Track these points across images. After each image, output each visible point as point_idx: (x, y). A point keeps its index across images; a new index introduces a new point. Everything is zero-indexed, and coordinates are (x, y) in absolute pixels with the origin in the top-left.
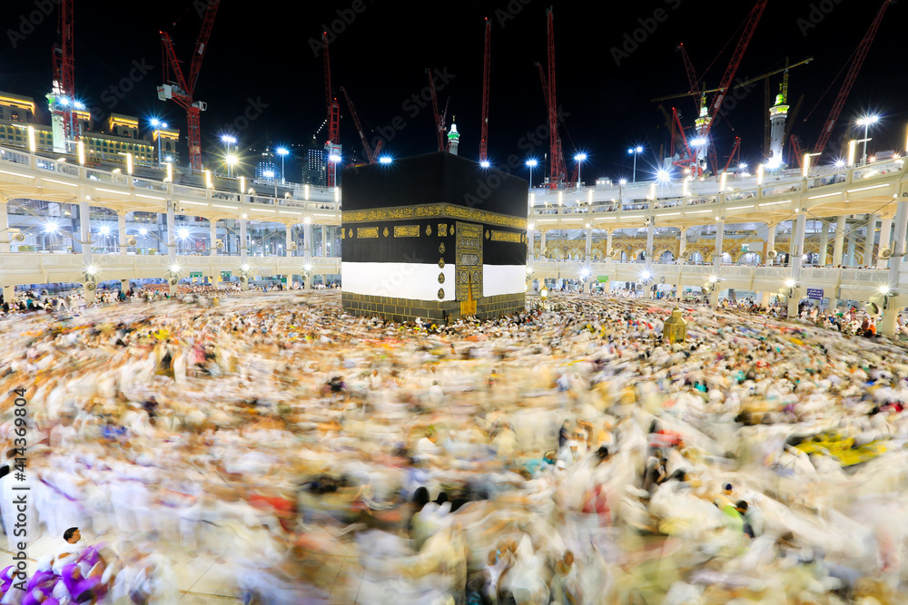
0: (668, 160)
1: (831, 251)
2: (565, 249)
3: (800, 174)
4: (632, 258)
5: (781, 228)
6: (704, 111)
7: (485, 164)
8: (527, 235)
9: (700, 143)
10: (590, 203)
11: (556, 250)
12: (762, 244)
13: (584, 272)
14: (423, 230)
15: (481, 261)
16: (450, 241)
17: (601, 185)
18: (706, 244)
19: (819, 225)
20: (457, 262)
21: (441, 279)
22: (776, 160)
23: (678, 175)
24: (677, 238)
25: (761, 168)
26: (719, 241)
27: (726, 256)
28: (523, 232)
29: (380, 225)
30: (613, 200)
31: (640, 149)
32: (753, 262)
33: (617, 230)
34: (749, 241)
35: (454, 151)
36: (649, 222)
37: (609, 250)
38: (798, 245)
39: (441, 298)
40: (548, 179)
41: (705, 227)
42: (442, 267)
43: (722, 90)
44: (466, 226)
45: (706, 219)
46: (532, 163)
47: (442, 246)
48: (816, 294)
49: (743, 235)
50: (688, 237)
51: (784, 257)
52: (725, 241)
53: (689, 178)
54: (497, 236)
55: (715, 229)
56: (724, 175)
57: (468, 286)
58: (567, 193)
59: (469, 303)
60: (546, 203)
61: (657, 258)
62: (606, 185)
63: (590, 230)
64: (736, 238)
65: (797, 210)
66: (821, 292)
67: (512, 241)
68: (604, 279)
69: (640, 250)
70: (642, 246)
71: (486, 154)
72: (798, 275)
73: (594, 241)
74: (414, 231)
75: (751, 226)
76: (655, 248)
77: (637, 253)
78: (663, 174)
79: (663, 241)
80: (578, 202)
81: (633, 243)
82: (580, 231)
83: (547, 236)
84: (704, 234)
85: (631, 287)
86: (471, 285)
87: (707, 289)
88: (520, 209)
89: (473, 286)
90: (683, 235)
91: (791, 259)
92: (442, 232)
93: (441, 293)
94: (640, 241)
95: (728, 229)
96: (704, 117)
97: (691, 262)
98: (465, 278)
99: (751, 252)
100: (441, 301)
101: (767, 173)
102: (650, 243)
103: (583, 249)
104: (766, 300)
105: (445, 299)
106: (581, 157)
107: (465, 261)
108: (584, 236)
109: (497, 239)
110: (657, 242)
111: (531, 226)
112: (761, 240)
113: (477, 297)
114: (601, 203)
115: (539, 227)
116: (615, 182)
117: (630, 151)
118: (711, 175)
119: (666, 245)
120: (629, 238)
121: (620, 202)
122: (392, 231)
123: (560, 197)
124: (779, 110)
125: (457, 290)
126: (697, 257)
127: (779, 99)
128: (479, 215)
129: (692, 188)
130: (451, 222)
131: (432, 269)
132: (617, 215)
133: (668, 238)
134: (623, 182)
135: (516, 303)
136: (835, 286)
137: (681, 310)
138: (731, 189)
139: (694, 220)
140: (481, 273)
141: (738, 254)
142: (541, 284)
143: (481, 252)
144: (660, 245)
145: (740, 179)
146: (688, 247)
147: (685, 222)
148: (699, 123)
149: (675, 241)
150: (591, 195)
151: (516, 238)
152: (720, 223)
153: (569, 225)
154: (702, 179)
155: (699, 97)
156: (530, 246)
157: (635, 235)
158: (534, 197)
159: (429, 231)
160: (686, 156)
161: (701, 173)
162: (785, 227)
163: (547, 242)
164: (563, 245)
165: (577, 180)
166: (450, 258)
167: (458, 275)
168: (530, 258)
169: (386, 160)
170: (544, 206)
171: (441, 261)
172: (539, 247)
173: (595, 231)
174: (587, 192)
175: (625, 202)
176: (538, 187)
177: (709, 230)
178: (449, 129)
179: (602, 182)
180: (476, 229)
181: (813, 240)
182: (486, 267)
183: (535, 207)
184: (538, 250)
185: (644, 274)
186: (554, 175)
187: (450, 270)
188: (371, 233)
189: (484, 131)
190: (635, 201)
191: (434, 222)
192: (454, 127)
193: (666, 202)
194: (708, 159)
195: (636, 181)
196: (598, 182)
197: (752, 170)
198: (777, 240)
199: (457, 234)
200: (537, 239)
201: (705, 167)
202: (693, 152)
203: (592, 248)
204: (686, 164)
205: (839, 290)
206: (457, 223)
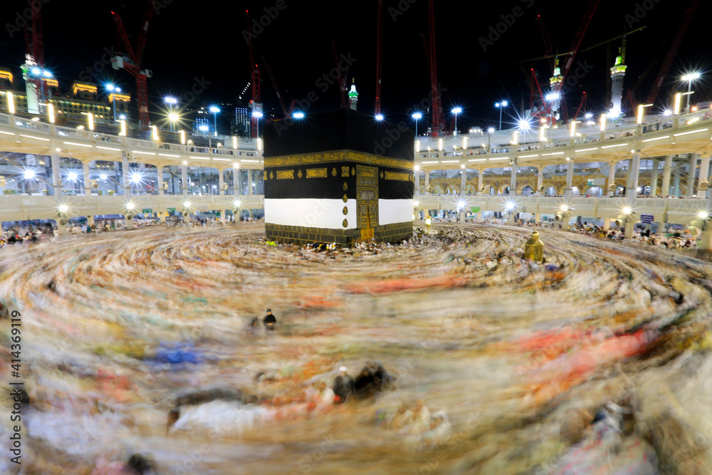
0: (528, 112)
1: (660, 184)
2: (445, 186)
3: (634, 122)
4: (499, 192)
5: (620, 166)
6: (557, 71)
7: (379, 117)
8: (414, 175)
9: (553, 97)
10: (465, 148)
11: (438, 187)
12: (604, 180)
13: (461, 204)
14: (329, 172)
15: (377, 196)
16: (352, 180)
17: (474, 134)
18: (559, 180)
19: (651, 163)
20: (358, 197)
21: (345, 211)
22: (615, 110)
23: (537, 125)
24: (535, 175)
25: (603, 117)
26: (569, 178)
27: (575, 189)
28: (410, 172)
29: (295, 168)
30: (484, 145)
31: (505, 103)
32: (597, 194)
33: (487, 170)
34: (594, 177)
35: (353, 107)
36: (513, 163)
37: (481, 186)
38: (634, 179)
39: (345, 227)
40: (430, 129)
41: (558, 166)
42: (345, 202)
43: (572, 53)
44: (364, 168)
45: (559, 159)
46: (417, 116)
47: (345, 185)
48: (648, 219)
49: (589, 172)
50: (544, 175)
51: (622, 189)
52: (574, 177)
53: (545, 127)
54: (390, 176)
55: (566, 167)
56: (573, 124)
57: (366, 217)
58: (446, 140)
59: (368, 231)
60: (429, 149)
61: (519, 192)
62: (478, 133)
63: (464, 170)
64: (584, 173)
65: (633, 151)
66: (652, 217)
67: (402, 179)
68: (476, 210)
69: (506, 186)
70: (507, 182)
71: (380, 109)
72: (633, 204)
73: (468, 179)
74: (322, 173)
75: (595, 165)
76: (517, 184)
77: (503, 188)
78: (524, 123)
79: (524, 178)
80: (455, 147)
81: (499, 180)
82: (456, 171)
83: (430, 175)
84: (557, 172)
85: (498, 215)
86: (369, 215)
87: (560, 216)
88: (409, 156)
89: (371, 217)
90: (540, 173)
91: (628, 191)
92: (345, 174)
93: (345, 223)
94: (505, 178)
95: (576, 167)
96: (558, 76)
97: (547, 195)
98: (364, 210)
99: (595, 186)
100: (345, 229)
101: (609, 121)
102: (513, 179)
103: (459, 185)
104: (607, 224)
105: (349, 227)
106: (457, 111)
107: (364, 196)
108: (461, 175)
109: (389, 178)
110: (520, 179)
111: (417, 168)
112: (603, 176)
113: (374, 226)
114: (474, 148)
115: (424, 168)
116: (485, 131)
117: (497, 105)
118: (563, 124)
119: (527, 181)
120: (496, 176)
121: (489, 147)
122: (304, 173)
123: (441, 143)
124: (618, 69)
125: (358, 220)
126: (552, 190)
127: (618, 60)
128: (375, 159)
129: (548, 133)
130: (352, 165)
131: (339, 203)
132: (486, 157)
133: (528, 175)
134: (491, 130)
135: (405, 230)
136: (663, 213)
137: (538, 234)
138: (579, 135)
139: (549, 160)
140: (377, 206)
141: (585, 188)
142: (426, 214)
143: (377, 189)
144: (521, 182)
145: (586, 127)
146: (545, 182)
147: (541, 162)
148: (553, 81)
149: (534, 178)
150: (465, 141)
151: (405, 177)
152: (570, 163)
153: (448, 166)
154: (556, 127)
155: (553, 60)
156: (417, 183)
157: (501, 174)
158: (419, 145)
159: (334, 172)
160: (542, 109)
161: (554, 122)
162: (623, 164)
163: (430, 180)
164: (443, 182)
165: (454, 130)
166: (352, 195)
167: (359, 208)
168: (417, 193)
169: (299, 115)
170: (427, 151)
171: (345, 197)
172: (424, 184)
173: (468, 170)
174: (461, 139)
175: (493, 146)
176: (422, 135)
177: (561, 168)
178: (350, 89)
179: (474, 131)
180: (373, 171)
181: (645, 177)
182: (382, 202)
183: (421, 152)
184: (423, 186)
185: (510, 205)
186: (436, 126)
187: (352, 203)
188: (288, 175)
189: (378, 91)
190: (502, 146)
191: (338, 165)
192: (353, 88)
193: (528, 146)
194: (560, 110)
195: (502, 129)
196: (471, 131)
197: (596, 118)
198: (616, 176)
199: (358, 176)
200: (422, 178)
201: (558, 117)
202: (549, 106)
203: (467, 184)
204: (543, 115)
205: (666, 215)
206: (357, 166)
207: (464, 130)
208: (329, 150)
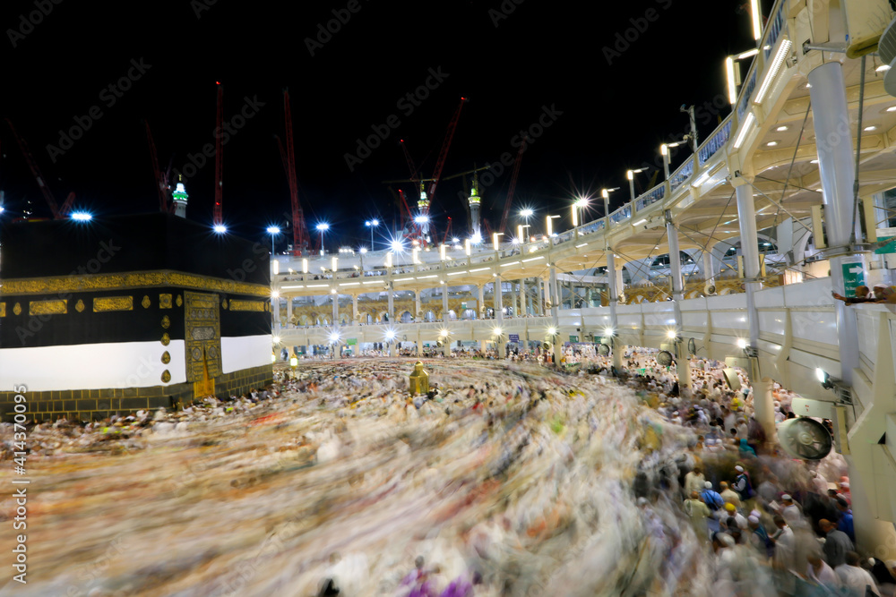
0: (400, 233)
1: (519, 305)
2: (313, 316)
3: (492, 248)
4: (377, 320)
5: (487, 289)
6: (423, 195)
7: (220, 229)
8: (272, 303)
9: (422, 220)
10: (335, 269)
11: (304, 317)
12: (475, 302)
13: (334, 337)
14: (137, 302)
15: (218, 333)
16: (177, 315)
17: (344, 253)
18: (437, 304)
19: (510, 286)
20: (187, 336)
21: (166, 358)
22: (476, 237)
23: (409, 247)
24: (413, 299)
25: (468, 242)
26: (445, 301)
27: (452, 313)
28: (266, 300)
29: (72, 298)
30: (356, 267)
31: (376, 223)
32: (472, 317)
33: (362, 294)
34: (467, 300)
35: (180, 213)
36: (389, 287)
37: (356, 313)
38: (499, 300)
39: (166, 381)
40: (291, 246)
41: (434, 289)
42: (166, 344)
43: (435, 180)
44: (196, 296)
45: (434, 282)
46: (274, 230)
47: (166, 320)
48: (514, 338)
49: (462, 296)
50: (422, 299)
51: (491, 311)
52: (449, 300)
53: (417, 250)
54: (237, 306)
55: (441, 291)
56: (443, 247)
57: (202, 364)
58: (312, 260)
59: (205, 384)
60: (291, 270)
61: (398, 318)
62: (348, 253)
63: (335, 296)
64: (458, 296)
65: (495, 275)
66: (517, 336)
67: (254, 310)
68: (353, 342)
69: (384, 312)
70: (385, 308)
71: (221, 218)
72: (501, 324)
73: (341, 306)
74: (125, 304)
75: (467, 288)
76: (396, 310)
77: (381, 315)
78: (397, 244)
79: (402, 303)
80: (323, 269)
81: (376, 306)
82: (326, 297)
83: (294, 303)
84: (434, 295)
85: (378, 347)
86: (206, 361)
87: (441, 342)
88: (262, 277)
89: (209, 363)
90: (417, 298)
91: (496, 313)
92: (166, 301)
93: (166, 376)
94: (382, 304)
95: (451, 290)
96: (424, 200)
97: (426, 320)
98: (198, 355)
99: (469, 309)
100: (166, 385)
101: (473, 246)
102: (391, 305)
103: (330, 314)
104: (484, 346)
105: (172, 382)
106: (323, 227)
107: (197, 335)
108: (331, 301)
109: (236, 309)
110: (397, 304)
111: (275, 294)
112: (475, 299)
113: (215, 375)
114: (345, 270)
115: (285, 294)
116: (356, 251)
117: (368, 224)
118: (434, 246)
119: (404, 307)
120: (372, 301)
121: (362, 268)
122: (89, 305)
123: (305, 264)
124: (474, 200)
125: (189, 370)
126: (430, 314)
127: (473, 192)
128: (214, 283)
129: (421, 256)
130: (177, 291)
131: (155, 348)
132: (361, 281)
133: (406, 300)
134: (363, 250)
135: (263, 377)
136: (524, 331)
137: (421, 364)
138: (449, 258)
139: (423, 284)
140: (219, 347)
141: (460, 311)
142: (291, 352)
143: (218, 324)
144: (399, 307)
145: (454, 251)
146: (423, 307)
147: (416, 284)
148: (421, 205)
149: (412, 303)
150: (334, 263)
151: (259, 307)
152: (444, 286)
153: (315, 291)
154: (428, 249)
155: (419, 184)
156: (276, 313)
157: (378, 298)
158: (276, 266)
159: (146, 302)
160: (413, 231)
161: (426, 244)
162: (489, 287)
163: (294, 309)
164: (309, 310)
165: (321, 249)
166: (177, 333)
167: (189, 352)
168: (276, 327)
169: (81, 217)
170: (287, 273)
171: (165, 337)
172: (285, 315)
173: (340, 296)
174: (330, 259)
175: (366, 268)
176: (281, 254)
177: (437, 292)
178: (174, 187)
179: (344, 250)
180: (210, 299)
181: (507, 296)
182: (225, 341)
183: (280, 274)
184: (284, 318)
185: (390, 334)
186: (298, 243)
187: (177, 347)
188: (57, 307)
189: (218, 194)
190: (376, 268)
191: (154, 292)
192: (180, 188)
193: (403, 268)
194: (430, 234)
195: (375, 250)
196: (341, 251)
197: (462, 242)
198: (485, 298)
199: (187, 306)
200: (283, 307)
201: (428, 240)
202: (418, 228)
203: (340, 312)
204: (414, 237)
205: (527, 333)
206: (186, 292)
207: (332, 250)
208: (137, 270)
